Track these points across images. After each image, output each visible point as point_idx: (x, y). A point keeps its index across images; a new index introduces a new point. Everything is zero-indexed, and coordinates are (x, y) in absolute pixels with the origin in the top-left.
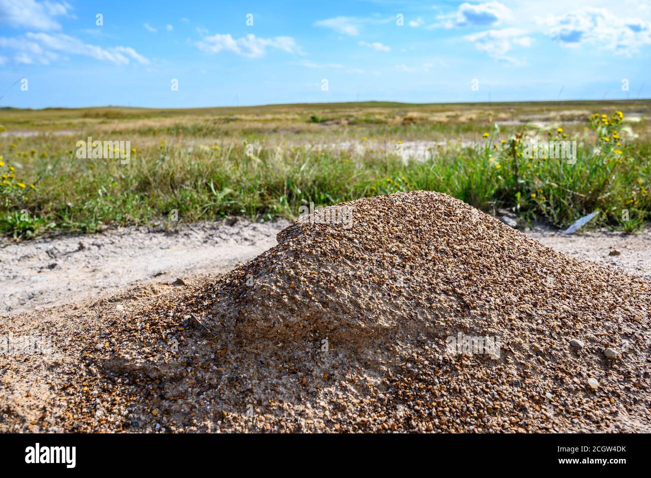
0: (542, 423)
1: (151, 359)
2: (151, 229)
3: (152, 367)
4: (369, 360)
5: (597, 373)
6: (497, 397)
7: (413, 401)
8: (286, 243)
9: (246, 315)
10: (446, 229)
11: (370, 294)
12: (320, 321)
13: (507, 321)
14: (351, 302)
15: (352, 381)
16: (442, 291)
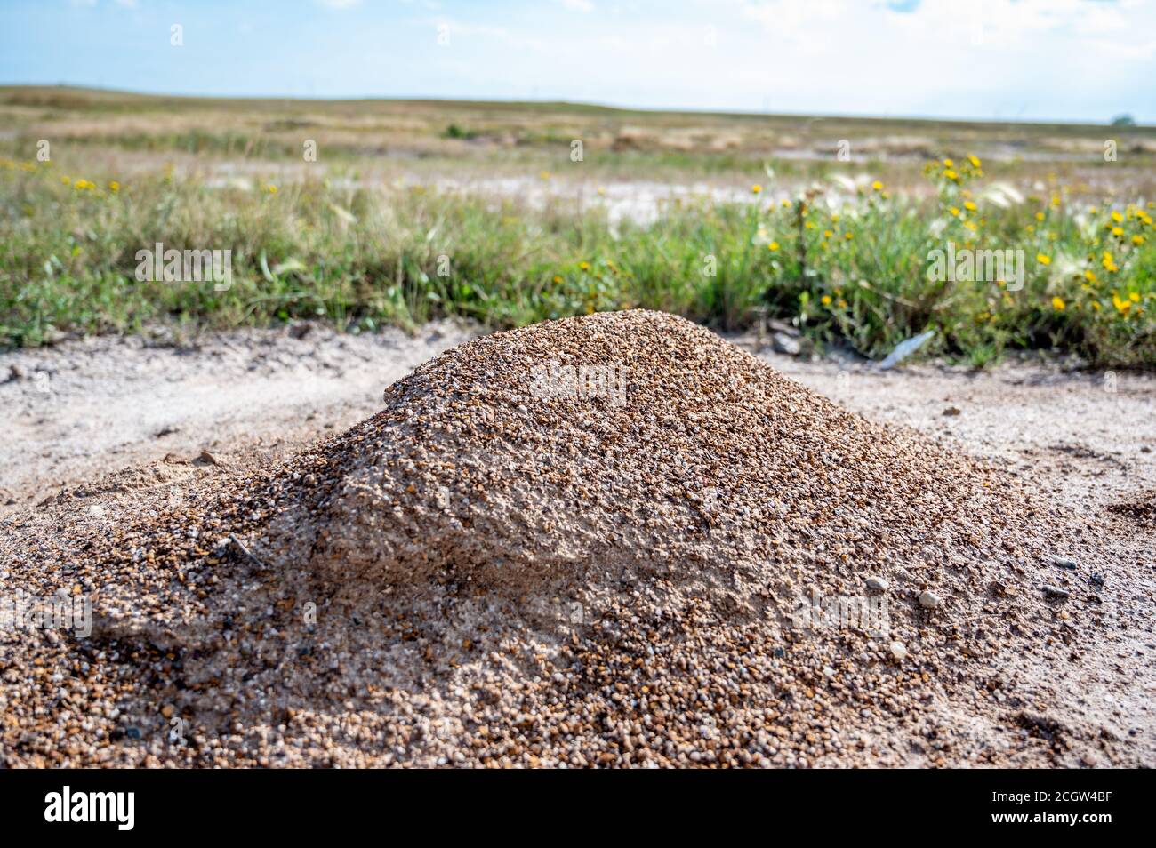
0: (815, 717)
1: (159, 616)
2: (149, 341)
3: (162, 630)
4: (540, 616)
5: (905, 632)
6: (747, 676)
7: (610, 685)
8: (401, 411)
9: (329, 539)
10: (677, 384)
11: (544, 503)
12: (457, 550)
13: (768, 548)
14: (511, 517)
15: (510, 653)
16: (666, 496)
